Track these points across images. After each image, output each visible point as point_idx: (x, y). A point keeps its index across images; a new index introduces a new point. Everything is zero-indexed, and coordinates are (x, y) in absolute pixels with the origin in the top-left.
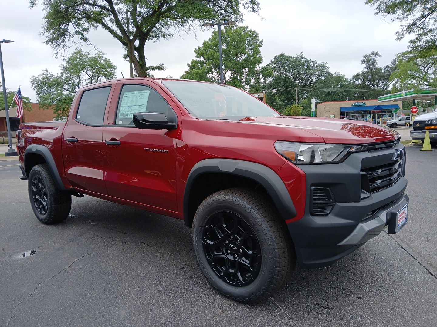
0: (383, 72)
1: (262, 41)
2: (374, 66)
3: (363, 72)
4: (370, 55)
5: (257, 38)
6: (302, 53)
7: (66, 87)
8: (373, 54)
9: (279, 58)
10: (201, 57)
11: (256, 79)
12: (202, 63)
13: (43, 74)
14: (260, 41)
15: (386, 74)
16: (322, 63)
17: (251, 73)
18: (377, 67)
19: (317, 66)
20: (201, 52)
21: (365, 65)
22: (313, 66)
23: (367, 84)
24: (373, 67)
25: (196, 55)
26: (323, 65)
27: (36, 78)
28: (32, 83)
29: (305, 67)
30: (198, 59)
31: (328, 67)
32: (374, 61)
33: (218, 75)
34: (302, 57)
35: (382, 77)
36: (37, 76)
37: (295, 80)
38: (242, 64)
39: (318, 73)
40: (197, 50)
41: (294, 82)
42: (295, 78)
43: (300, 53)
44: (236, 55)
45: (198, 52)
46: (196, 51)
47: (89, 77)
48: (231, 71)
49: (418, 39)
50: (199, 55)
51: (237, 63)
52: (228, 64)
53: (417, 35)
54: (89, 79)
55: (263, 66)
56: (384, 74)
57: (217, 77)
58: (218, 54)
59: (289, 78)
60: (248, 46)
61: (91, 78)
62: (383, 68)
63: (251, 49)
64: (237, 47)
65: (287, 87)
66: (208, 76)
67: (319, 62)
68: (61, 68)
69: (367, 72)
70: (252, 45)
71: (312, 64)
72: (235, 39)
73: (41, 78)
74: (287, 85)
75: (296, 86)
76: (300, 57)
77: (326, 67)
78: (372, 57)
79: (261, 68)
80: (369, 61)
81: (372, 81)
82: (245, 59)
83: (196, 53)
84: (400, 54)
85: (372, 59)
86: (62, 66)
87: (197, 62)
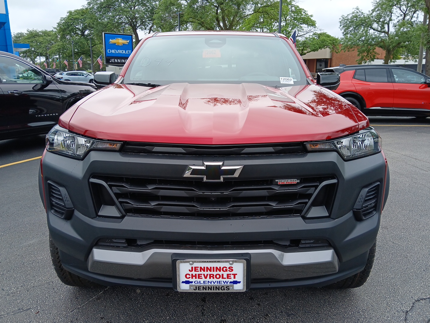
7: (375, 25)
13: (353, 13)
27: (345, 17)
28: (341, 23)
36: (346, 16)
47: (402, 14)
54: (401, 15)
61: (404, 14)
68: (373, 5)
73: (349, 17)
86: (374, 2)
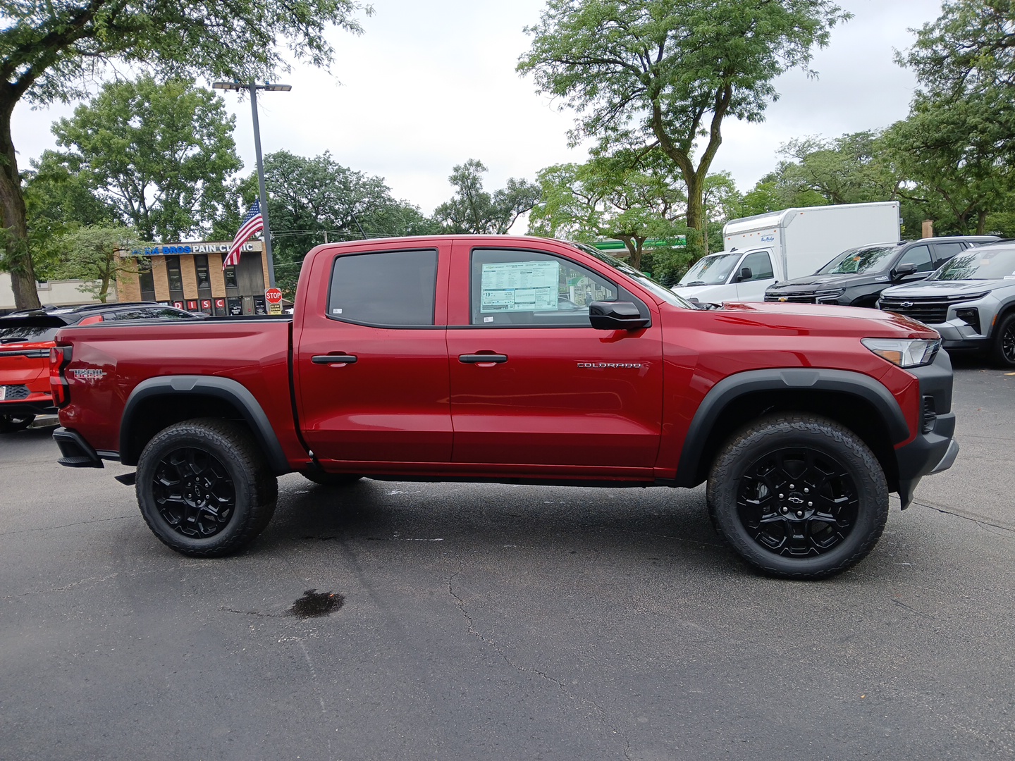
0: (492, 202)
1: (234, 117)
2: (477, 190)
3: (454, 202)
4: (465, 166)
5: (222, 109)
6: (327, 151)
8: (471, 164)
9: (275, 159)
10: (72, 144)
11: (227, 206)
12: (74, 161)
14: (229, 116)
15: (499, 208)
16: (375, 178)
17: (216, 192)
18: (481, 191)
19: (364, 184)
20: (73, 131)
21: (458, 188)
22: (357, 184)
23: (464, 227)
24: (473, 192)
25: (56, 138)
26: (377, 183)
29: (337, 183)
30: (63, 150)
31: (389, 188)
32: (475, 179)
33: (123, 192)
34: (329, 162)
35: (492, 214)
37: (318, 213)
38: (189, 169)
39: (367, 200)
40: (58, 127)
41: (316, 217)
42: (316, 208)
43: (324, 153)
44: (171, 144)
45: (62, 132)
46: (55, 130)
48: (158, 183)
49: (604, 147)
50: (65, 140)
51: (175, 165)
52: (152, 167)
53: (599, 139)
55: (245, 178)
56: (494, 206)
57: (119, 197)
58: (122, 141)
59: (303, 207)
60: (200, 127)
62: (492, 196)
63: (209, 135)
64: (171, 125)
65: (301, 228)
66: (95, 193)
67: (369, 175)
69: (462, 202)
70: (209, 125)
71: (354, 178)
72: (165, 108)
74: (302, 223)
75: (321, 227)
76: (324, 160)
77: (385, 186)
78: (470, 171)
79: (238, 182)
80: (465, 178)
81: (474, 222)
82: (195, 158)
83: (58, 133)
84: (544, 171)
85: (471, 177)
87: (61, 158)
